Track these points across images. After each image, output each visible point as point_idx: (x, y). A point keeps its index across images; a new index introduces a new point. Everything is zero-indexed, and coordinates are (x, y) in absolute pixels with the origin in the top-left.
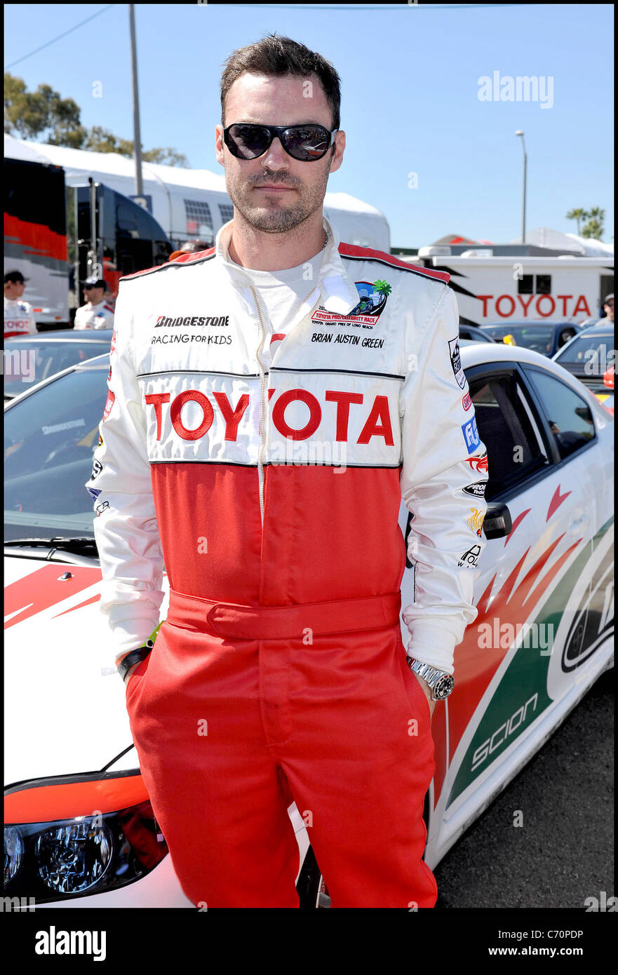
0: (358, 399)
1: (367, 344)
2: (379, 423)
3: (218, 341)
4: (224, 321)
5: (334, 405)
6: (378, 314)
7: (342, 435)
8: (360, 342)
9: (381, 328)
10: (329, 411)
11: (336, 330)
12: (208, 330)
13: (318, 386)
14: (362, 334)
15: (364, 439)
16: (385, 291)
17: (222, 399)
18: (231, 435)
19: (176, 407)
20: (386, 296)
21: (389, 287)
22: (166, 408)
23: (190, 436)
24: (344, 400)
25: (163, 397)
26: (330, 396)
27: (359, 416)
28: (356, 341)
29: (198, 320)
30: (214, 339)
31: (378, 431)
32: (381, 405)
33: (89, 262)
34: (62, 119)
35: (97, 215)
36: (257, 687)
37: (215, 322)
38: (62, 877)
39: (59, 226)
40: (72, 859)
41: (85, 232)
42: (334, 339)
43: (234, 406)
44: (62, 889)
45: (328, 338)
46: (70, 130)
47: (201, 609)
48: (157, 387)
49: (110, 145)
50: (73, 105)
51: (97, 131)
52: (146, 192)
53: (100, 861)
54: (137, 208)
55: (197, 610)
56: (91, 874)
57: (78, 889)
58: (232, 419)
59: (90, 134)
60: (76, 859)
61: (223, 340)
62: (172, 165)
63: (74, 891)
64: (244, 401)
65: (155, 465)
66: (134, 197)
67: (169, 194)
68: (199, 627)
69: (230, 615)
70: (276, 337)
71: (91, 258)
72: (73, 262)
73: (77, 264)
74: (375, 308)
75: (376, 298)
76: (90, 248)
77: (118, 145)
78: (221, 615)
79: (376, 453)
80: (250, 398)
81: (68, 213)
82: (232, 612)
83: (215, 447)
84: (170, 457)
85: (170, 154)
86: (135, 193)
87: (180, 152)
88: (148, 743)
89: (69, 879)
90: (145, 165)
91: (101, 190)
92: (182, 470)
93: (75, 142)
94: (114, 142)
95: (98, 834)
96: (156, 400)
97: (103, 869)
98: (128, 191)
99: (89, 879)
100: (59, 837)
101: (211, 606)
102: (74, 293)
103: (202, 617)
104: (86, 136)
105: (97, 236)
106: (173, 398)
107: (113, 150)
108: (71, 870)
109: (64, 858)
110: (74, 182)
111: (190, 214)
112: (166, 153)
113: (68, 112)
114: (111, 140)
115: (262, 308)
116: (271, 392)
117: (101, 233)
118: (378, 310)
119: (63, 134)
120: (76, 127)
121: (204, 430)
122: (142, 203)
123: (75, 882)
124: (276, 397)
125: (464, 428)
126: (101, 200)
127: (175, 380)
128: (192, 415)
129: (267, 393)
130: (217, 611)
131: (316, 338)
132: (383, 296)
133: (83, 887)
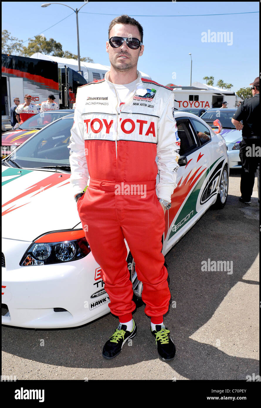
0: (146, 122)
1: (149, 106)
2: (152, 130)
3: (105, 104)
4: (107, 99)
5: (139, 123)
6: (153, 98)
7: (141, 133)
8: (147, 106)
9: (153, 102)
10: (137, 125)
11: (140, 102)
12: (102, 101)
13: (134, 118)
14: (148, 103)
15: (147, 134)
16: (155, 92)
17: (105, 121)
18: (108, 132)
19: (92, 123)
21: (156, 91)
22: (89, 123)
23: (96, 132)
24: (142, 123)
25: (89, 120)
26: (138, 121)
27: (146, 127)
28: (146, 105)
29: (99, 98)
30: (103, 104)
31: (151, 132)
33: (65, 90)
34: (57, 49)
35: (67, 76)
36: (115, 205)
37: (104, 99)
38: (62, 257)
39: (56, 80)
40: (65, 252)
41: (64, 81)
42: (139, 104)
43: (109, 123)
44: (62, 260)
45: (138, 104)
46: (59, 52)
47: (98, 183)
48: (87, 117)
49: (71, 56)
50: (60, 44)
51: (67, 52)
52: (81, 70)
53: (73, 253)
54: (79, 74)
55: (97, 183)
56: (70, 256)
57: (67, 260)
58: (108, 127)
59: (65, 53)
60: (66, 252)
61: (106, 104)
62: (89, 62)
63: (66, 260)
64: (112, 122)
65: (86, 140)
66: (78, 71)
67: (88, 71)
68: (98, 188)
70: (122, 104)
71: (66, 89)
72: (60, 91)
73: (61, 91)
74: (152, 96)
75: (152, 93)
76: (65, 87)
77: (73, 56)
78: (104, 184)
79: (150, 138)
80: (114, 121)
81: (59, 76)
82: (107, 183)
83: (103, 135)
84: (90, 138)
85: (88, 59)
86: (78, 70)
87: (91, 58)
88: (84, 219)
89: (64, 257)
90: (81, 62)
91: (68, 69)
92: (94, 142)
93: (61, 55)
94: (72, 56)
95: (72, 245)
96: (86, 121)
97: (73, 255)
98: (76, 70)
99: (70, 257)
100: (61, 246)
101: (101, 182)
102: (61, 100)
103: (98, 185)
104: (64, 54)
105: (67, 83)
106: (91, 121)
107: (72, 58)
108: (65, 255)
109: (63, 252)
110: (60, 67)
111: (94, 77)
112: (87, 59)
113: (58, 46)
114: (71, 55)
115: (117, 94)
116: (121, 119)
117: (68, 82)
118: (153, 97)
119: (57, 53)
120: (61, 51)
121: (100, 130)
122: (80, 73)
123: (66, 258)
124: (122, 121)
125: (176, 133)
126: (68, 72)
127: (92, 115)
128: (97, 126)
129: (119, 120)
130: (103, 183)
131: (134, 104)
132: (154, 93)
133: (68, 259)
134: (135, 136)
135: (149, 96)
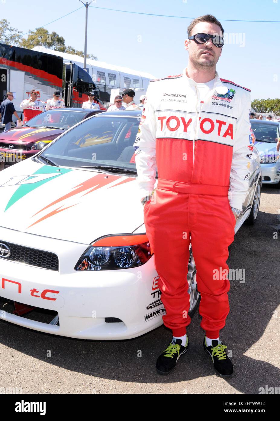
0: (225, 123)
2: (230, 132)
4: (185, 96)
9: (232, 103)
10: (217, 125)
11: (219, 102)
12: (179, 98)
13: (214, 118)
14: (227, 104)
15: (225, 136)
16: (234, 92)
17: (183, 119)
18: (185, 130)
19: (168, 121)
20: (234, 93)
21: (234, 91)
22: (165, 121)
23: (172, 130)
24: (221, 123)
25: (164, 118)
26: (217, 121)
27: (224, 128)
28: (225, 105)
29: (176, 95)
30: (181, 101)
31: (229, 134)
32: (231, 126)
36: (187, 208)
37: (181, 96)
38: (121, 263)
40: (124, 257)
42: (219, 104)
43: (187, 122)
44: (121, 266)
45: (217, 104)
47: (171, 184)
48: (162, 114)
53: (132, 259)
55: (169, 184)
56: (130, 262)
57: (126, 266)
58: (186, 126)
60: (125, 258)
61: (184, 102)
63: (125, 267)
64: (190, 121)
65: (158, 139)
68: (170, 189)
69: (181, 185)
70: (202, 102)
74: (230, 97)
75: (231, 94)
78: (178, 185)
79: (227, 141)
80: (192, 120)
82: (182, 184)
83: (180, 134)
84: (165, 136)
89: (123, 263)
92: (169, 140)
95: (132, 251)
96: (161, 119)
97: (133, 261)
99: (129, 264)
100: (121, 251)
101: (174, 183)
103: (171, 186)
106: (167, 118)
108: (124, 261)
109: (122, 257)
115: (198, 93)
116: (200, 118)
118: (232, 97)
121: (176, 128)
123: (125, 264)
124: (201, 120)
125: (249, 136)
127: (169, 112)
128: (173, 124)
129: (199, 118)
130: (177, 184)
131: (213, 103)
132: (233, 94)
133: (127, 266)
134: (213, 137)
135: (229, 96)
